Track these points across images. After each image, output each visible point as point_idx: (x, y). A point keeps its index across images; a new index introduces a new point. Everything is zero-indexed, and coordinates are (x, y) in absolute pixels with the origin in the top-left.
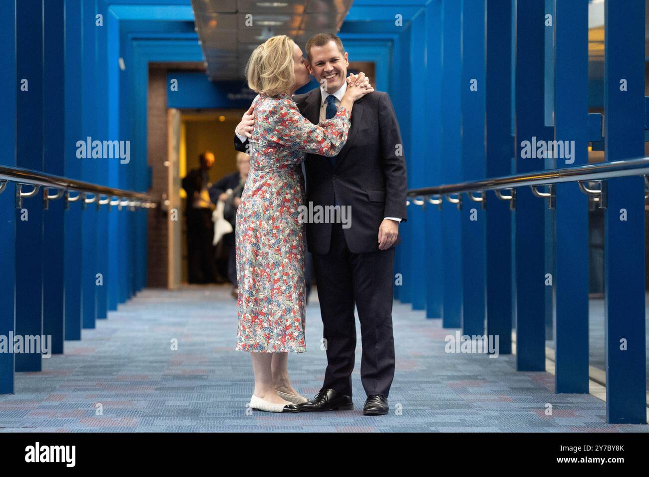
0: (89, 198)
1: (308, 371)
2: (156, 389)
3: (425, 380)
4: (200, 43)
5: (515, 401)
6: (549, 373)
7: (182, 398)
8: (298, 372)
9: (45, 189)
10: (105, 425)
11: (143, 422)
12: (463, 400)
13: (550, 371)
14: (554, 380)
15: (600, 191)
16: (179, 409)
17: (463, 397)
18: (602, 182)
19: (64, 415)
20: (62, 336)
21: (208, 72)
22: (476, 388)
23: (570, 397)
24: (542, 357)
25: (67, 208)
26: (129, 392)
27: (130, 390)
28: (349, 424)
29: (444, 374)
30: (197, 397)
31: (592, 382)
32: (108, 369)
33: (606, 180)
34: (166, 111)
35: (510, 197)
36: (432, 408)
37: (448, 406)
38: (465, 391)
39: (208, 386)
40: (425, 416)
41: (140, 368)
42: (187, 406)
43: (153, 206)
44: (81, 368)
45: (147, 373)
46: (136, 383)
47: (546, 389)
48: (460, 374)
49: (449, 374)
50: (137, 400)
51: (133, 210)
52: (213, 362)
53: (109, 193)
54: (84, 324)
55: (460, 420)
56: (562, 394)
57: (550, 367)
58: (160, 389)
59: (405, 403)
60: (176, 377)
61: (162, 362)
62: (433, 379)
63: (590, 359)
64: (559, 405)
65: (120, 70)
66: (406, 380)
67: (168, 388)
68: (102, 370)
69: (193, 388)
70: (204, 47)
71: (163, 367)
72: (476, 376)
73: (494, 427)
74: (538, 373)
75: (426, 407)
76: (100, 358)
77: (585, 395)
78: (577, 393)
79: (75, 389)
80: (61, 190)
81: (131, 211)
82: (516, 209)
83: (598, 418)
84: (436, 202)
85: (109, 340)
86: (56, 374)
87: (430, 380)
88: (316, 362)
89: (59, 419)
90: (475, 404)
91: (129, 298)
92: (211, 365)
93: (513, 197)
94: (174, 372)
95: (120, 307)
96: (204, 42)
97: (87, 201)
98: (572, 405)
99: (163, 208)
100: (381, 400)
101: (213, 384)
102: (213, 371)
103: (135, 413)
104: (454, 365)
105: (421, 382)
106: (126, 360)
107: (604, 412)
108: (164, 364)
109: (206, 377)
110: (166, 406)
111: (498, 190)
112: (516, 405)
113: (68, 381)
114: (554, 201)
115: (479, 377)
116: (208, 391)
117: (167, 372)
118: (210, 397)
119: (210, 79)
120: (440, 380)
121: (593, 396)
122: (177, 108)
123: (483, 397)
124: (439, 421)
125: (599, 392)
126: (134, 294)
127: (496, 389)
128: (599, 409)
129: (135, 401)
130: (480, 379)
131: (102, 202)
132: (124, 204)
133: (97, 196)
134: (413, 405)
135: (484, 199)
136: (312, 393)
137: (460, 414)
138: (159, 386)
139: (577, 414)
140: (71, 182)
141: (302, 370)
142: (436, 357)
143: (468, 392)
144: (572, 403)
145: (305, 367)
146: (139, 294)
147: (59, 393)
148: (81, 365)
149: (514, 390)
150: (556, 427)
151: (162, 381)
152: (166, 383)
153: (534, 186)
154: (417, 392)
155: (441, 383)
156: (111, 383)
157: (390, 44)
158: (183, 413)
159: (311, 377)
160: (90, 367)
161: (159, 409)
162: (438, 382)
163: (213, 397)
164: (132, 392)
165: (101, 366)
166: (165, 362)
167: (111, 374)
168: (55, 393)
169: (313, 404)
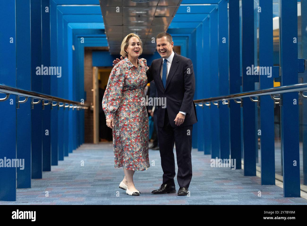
0: (61, 104)
1: (156, 177)
2: (92, 186)
3: (206, 180)
4: (107, 38)
5: (244, 188)
6: (258, 177)
7: (103, 189)
8: (151, 177)
9: (43, 101)
10: (71, 201)
11: (87, 199)
12: (222, 188)
13: (258, 176)
14: (260, 179)
15: (279, 99)
16: (102, 194)
17: (222, 187)
18: (281, 95)
19: (53, 197)
20: (50, 164)
21: (110, 51)
22: (227, 183)
23: (267, 186)
24: (255, 170)
25: (52, 109)
26: (80, 187)
27: (80, 186)
28: (175, 199)
29: (213, 177)
30: (109, 189)
31: (277, 180)
32: (70, 177)
33: (282, 94)
34: (92, 67)
35: (240, 102)
36: (209, 192)
37: (216, 191)
38: (223, 185)
39: (114, 184)
40: (207, 195)
41: (84, 177)
42: (105, 192)
43: (87, 108)
44: (59, 177)
45: (87, 179)
46: (83, 183)
47: (257, 183)
48: (220, 177)
49: (215, 177)
50: (84, 190)
51: (78, 110)
52: (115, 174)
53: (70, 103)
54: (59, 159)
55: (222, 197)
56: (264, 185)
57: (259, 174)
58: (93, 185)
59: (198, 190)
60: (100, 180)
61: (93, 174)
62: (209, 180)
63: (276, 171)
64: (263, 190)
65: (73, 51)
66: (198, 180)
67: (97, 185)
68: (67, 177)
69: (107, 185)
70: (108, 40)
71: (94, 176)
72: (227, 178)
73: (236, 199)
74: (253, 177)
75: (207, 192)
76: (67, 173)
77: (274, 186)
78: (270, 185)
79: (57, 186)
80: (50, 101)
81: (78, 111)
82: (243, 107)
83: (280, 195)
84: (208, 105)
85: (70, 165)
86: (48, 180)
87: (208, 180)
88: (158, 173)
89: (51, 198)
90: (227, 190)
91: (77, 147)
92: (114, 175)
93: (242, 102)
94: (99, 178)
95: (74, 151)
96: (108, 38)
97: (60, 106)
98: (268, 190)
99: (91, 109)
100: (185, 189)
101: (116, 183)
102: (115, 178)
103: (83, 195)
104: (217, 174)
105: (204, 181)
106: (78, 174)
107: (282, 193)
108: (94, 175)
109: (112, 180)
110: (96, 192)
111: (235, 99)
112: (245, 190)
113: (54, 182)
114: (259, 103)
115: (228, 179)
116: (114, 186)
117: (95, 178)
118: (115, 189)
119: (111, 54)
120: (212, 180)
121: (277, 186)
122: (97, 67)
123: (231, 187)
124: (213, 197)
125: (280, 184)
126: (79, 146)
127: (236, 183)
128: (280, 191)
129: (83, 190)
130: (229, 180)
131: (66, 106)
132: (75, 107)
133: (64, 104)
134: (201, 191)
135: (229, 103)
136: (158, 186)
137: (222, 194)
138: (93, 184)
139: (271, 194)
140: (54, 98)
141: (153, 177)
142: (209, 171)
143: (224, 185)
144: (269, 189)
145: (154, 176)
146: (81, 146)
147: (50, 187)
148: (59, 176)
149: (244, 184)
150: (262, 199)
151: (94, 182)
152: (95, 183)
153: (251, 97)
154: (202, 185)
155: (212, 181)
156: (72, 183)
157: (187, 38)
158: (104, 195)
159: (157, 180)
160: (62, 177)
161: (93, 194)
162: (211, 181)
163: (116, 188)
164: (81, 187)
165: (67, 176)
166: (95, 174)
167: (72, 179)
168: (49, 188)
169: (159, 190)
